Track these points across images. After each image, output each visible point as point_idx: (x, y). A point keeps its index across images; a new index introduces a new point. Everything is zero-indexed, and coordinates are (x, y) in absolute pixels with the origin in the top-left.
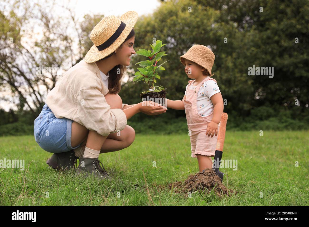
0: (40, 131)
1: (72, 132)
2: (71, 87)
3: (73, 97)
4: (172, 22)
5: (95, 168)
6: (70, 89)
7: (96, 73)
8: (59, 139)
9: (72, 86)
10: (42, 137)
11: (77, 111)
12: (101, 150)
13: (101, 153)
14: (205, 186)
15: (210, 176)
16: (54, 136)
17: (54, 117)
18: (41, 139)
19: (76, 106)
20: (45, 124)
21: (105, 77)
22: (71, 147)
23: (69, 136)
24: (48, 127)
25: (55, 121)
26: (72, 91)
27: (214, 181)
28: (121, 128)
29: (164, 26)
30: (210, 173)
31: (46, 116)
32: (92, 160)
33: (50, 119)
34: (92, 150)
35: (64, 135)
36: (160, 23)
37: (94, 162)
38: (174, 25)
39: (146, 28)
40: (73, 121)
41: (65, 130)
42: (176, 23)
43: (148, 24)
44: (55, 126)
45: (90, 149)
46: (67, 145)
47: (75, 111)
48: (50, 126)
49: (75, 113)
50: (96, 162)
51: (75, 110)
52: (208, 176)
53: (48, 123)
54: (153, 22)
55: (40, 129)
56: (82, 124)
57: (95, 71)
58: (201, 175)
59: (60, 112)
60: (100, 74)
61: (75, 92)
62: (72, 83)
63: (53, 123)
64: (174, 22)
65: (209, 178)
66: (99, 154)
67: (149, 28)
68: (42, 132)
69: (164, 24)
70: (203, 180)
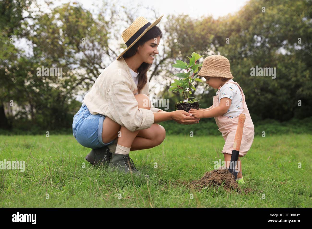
0: (76, 126)
1: (103, 128)
2: (103, 85)
3: (105, 93)
4: (258, 20)
5: (126, 164)
6: (103, 86)
7: (126, 70)
8: (91, 134)
9: (104, 83)
10: (78, 132)
11: (108, 106)
12: (131, 147)
13: (131, 150)
14: (216, 183)
15: (223, 174)
16: (87, 131)
17: (89, 114)
18: (76, 133)
19: (107, 102)
20: (80, 120)
21: (135, 75)
22: (103, 143)
23: (100, 132)
24: (83, 123)
25: (90, 117)
26: (104, 87)
27: (225, 178)
28: (147, 126)
29: (250, 25)
30: (223, 171)
31: (82, 113)
32: (122, 156)
33: (85, 115)
34: (122, 147)
35: (95, 132)
36: (245, 21)
37: (124, 158)
38: (261, 22)
39: (230, 26)
40: (105, 117)
41: (97, 126)
42: (262, 20)
43: (233, 23)
44: (89, 122)
45: (120, 146)
46: (99, 140)
47: (107, 107)
48: (84, 122)
49: (106, 108)
50: (127, 158)
51: (106, 105)
52: (221, 173)
53: (83, 119)
54: (238, 21)
55: (76, 124)
56: (113, 120)
57: (125, 69)
58: (215, 172)
59: (93, 109)
60: (129, 71)
61: (106, 88)
62: (104, 80)
63: (87, 119)
64: (261, 20)
65: (221, 175)
66: (129, 151)
67: (233, 27)
68: (78, 127)
69: (250, 22)
70: (215, 178)
